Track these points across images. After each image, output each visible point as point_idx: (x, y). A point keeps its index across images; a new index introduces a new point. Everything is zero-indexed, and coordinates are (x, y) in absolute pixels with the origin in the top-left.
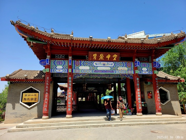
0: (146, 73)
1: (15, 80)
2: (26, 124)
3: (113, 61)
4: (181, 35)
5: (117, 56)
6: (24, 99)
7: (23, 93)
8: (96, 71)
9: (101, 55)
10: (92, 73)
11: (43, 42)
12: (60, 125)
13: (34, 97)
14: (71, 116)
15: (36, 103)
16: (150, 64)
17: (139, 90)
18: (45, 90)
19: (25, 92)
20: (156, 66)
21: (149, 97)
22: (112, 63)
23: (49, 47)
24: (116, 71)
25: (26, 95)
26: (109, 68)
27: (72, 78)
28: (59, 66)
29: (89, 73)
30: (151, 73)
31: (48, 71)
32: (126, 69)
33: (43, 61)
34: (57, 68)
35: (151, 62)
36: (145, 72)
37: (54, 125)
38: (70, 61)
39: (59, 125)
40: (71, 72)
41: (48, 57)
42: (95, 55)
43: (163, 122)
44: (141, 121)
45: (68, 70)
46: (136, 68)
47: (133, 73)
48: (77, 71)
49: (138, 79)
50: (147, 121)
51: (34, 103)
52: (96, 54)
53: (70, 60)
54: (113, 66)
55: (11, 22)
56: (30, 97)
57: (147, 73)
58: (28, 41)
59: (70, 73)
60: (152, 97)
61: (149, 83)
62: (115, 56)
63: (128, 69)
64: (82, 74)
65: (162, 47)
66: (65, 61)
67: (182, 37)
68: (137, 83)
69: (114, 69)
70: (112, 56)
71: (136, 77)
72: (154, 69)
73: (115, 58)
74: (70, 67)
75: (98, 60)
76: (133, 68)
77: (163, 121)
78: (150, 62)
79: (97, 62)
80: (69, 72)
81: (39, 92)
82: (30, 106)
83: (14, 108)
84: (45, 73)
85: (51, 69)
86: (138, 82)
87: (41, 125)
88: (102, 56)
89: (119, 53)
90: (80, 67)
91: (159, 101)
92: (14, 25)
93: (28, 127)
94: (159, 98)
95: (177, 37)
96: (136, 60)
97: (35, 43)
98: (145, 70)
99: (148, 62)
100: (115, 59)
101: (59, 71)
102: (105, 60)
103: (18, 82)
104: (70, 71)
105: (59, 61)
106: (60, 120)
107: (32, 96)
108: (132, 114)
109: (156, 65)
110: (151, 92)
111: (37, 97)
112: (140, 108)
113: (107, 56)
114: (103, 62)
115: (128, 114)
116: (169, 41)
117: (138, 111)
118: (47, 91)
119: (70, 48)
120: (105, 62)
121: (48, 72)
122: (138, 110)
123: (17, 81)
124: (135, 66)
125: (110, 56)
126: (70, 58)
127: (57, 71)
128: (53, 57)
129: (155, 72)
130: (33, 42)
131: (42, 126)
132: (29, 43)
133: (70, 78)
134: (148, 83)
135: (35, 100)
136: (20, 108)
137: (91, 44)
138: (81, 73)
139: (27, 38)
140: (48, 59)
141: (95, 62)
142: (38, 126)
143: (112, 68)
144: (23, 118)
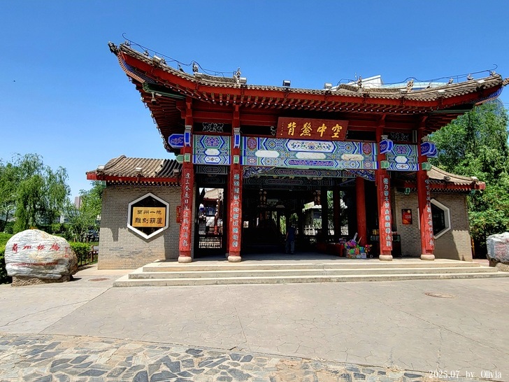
0: (404, 168)
1: (117, 177)
2: (148, 271)
3: (331, 140)
4: (492, 82)
5: (341, 128)
6: (137, 219)
7: (132, 206)
8: (292, 162)
9: (305, 126)
10: (284, 166)
11: (178, 93)
12: (219, 277)
13: (156, 216)
14: (239, 258)
15: (161, 228)
16: (415, 149)
17: (387, 205)
18: (183, 201)
19: (137, 205)
20: (429, 152)
21: (406, 221)
22: (330, 143)
23: (189, 105)
24: (338, 161)
25: (139, 212)
26: (322, 156)
27: (240, 176)
28: (212, 150)
29: (277, 166)
30: (415, 169)
31: (189, 161)
32: (360, 157)
33: (177, 137)
34: (206, 152)
35: (416, 144)
36: (402, 166)
37: (207, 276)
38: (237, 139)
39: (217, 275)
40: (238, 163)
41: (188, 128)
42: (292, 126)
43: (441, 275)
44: (393, 272)
45: (231, 159)
46: (382, 157)
47: (376, 168)
48: (252, 162)
49: (386, 181)
50: (407, 272)
51: (156, 229)
52: (294, 123)
53: (237, 136)
54: (331, 151)
55: (110, 47)
56: (149, 216)
57: (406, 168)
58: (146, 92)
59: (236, 164)
60: (411, 222)
61: (408, 190)
62: (337, 128)
63: (365, 158)
64: (261, 167)
65: (446, 109)
66: (224, 137)
67: (493, 85)
68: (384, 190)
69: (333, 157)
70: (329, 127)
71: (383, 176)
72: (422, 159)
73: (336, 132)
74: (236, 151)
75: (297, 137)
76: (375, 157)
77: (439, 271)
78: (414, 144)
79: (296, 141)
80: (234, 162)
81: (168, 205)
82: (148, 234)
83: (116, 238)
84: (181, 165)
85: (193, 156)
86: (387, 187)
87: (180, 274)
88: (307, 129)
89: (346, 122)
90: (259, 151)
91: (431, 229)
92: (116, 52)
93: (152, 278)
94: (431, 223)
95: (483, 86)
96: (384, 137)
97: (160, 95)
98: (402, 162)
99: (410, 142)
100: (336, 135)
101: (212, 159)
102: (315, 137)
103: (123, 182)
104: (236, 160)
105: (210, 137)
106: (219, 266)
107: (151, 213)
108: (368, 257)
109: (427, 151)
110: (410, 210)
111: (163, 216)
112: (389, 244)
113: (320, 128)
114: (310, 142)
115: (358, 256)
116: (463, 94)
117: (383, 251)
118: (186, 204)
119: (237, 109)
120: (313, 142)
121: (188, 163)
122: (384, 249)
123: (120, 180)
124: (381, 151)
125: (326, 128)
126: (237, 131)
127: (208, 160)
128: (198, 129)
129: (425, 165)
130: (157, 94)
131: (183, 276)
132: (146, 97)
133: (236, 177)
134: (404, 190)
135: (160, 222)
136: (129, 238)
137: (285, 100)
138: (260, 165)
139: (144, 83)
140: (189, 132)
141: (292, 142)
142: (174, 276)
143: (328, 155)
144: (134, 258)
